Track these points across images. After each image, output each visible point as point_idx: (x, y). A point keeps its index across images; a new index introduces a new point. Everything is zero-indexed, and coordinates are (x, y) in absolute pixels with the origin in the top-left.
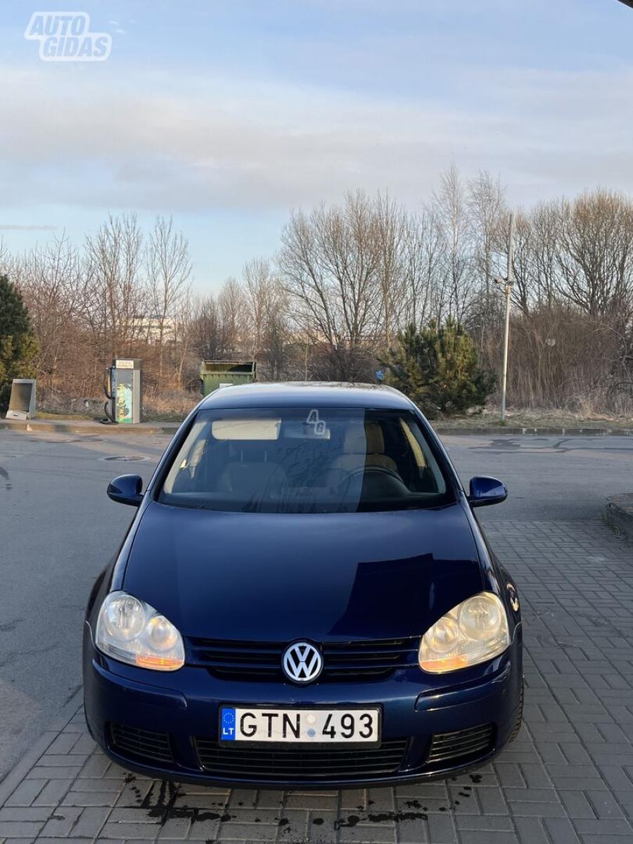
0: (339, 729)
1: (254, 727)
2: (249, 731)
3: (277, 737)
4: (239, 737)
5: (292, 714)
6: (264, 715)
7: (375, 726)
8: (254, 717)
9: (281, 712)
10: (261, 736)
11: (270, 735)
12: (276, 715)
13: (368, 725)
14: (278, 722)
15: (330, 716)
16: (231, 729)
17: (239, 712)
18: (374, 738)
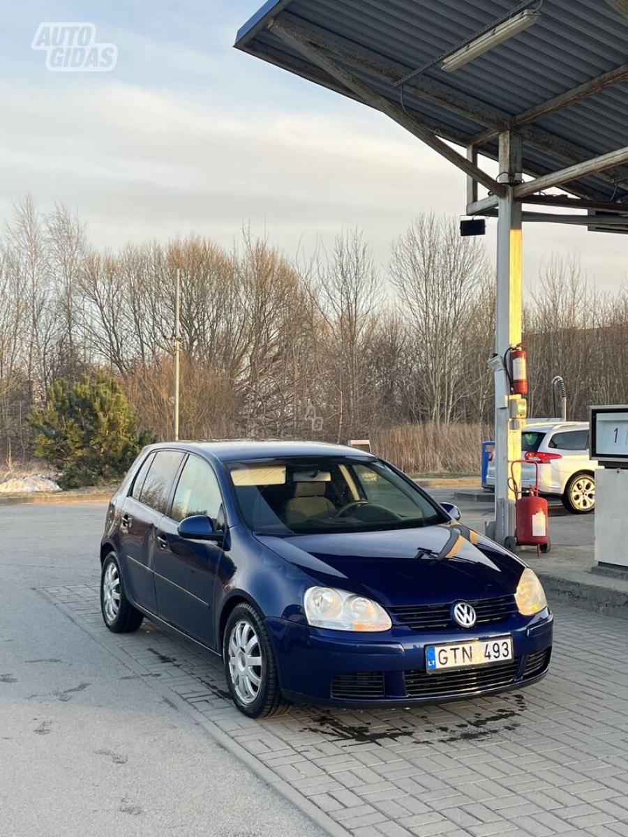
0: (492, 654)
1: (446, 658)
2: (443, 661)
3: (460, 663)
4: (439, 666)
5: (467, 646)
6: (451, 649)
7: (509, 649)
8: (445, 651)
9: (461, 646)
10: (451, 664)
11: (456, 662)
12: (458, 649)
13: (506, 649)
14: (459, 652)
15: (487, 646)
16: (433, 662)
17: (437, 649)
18: (510, 657)
